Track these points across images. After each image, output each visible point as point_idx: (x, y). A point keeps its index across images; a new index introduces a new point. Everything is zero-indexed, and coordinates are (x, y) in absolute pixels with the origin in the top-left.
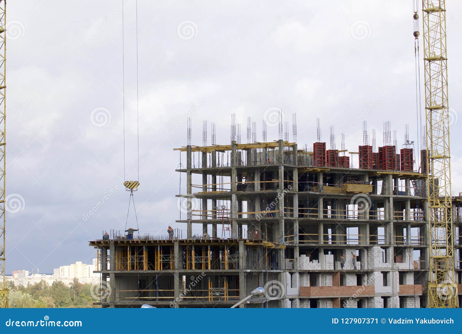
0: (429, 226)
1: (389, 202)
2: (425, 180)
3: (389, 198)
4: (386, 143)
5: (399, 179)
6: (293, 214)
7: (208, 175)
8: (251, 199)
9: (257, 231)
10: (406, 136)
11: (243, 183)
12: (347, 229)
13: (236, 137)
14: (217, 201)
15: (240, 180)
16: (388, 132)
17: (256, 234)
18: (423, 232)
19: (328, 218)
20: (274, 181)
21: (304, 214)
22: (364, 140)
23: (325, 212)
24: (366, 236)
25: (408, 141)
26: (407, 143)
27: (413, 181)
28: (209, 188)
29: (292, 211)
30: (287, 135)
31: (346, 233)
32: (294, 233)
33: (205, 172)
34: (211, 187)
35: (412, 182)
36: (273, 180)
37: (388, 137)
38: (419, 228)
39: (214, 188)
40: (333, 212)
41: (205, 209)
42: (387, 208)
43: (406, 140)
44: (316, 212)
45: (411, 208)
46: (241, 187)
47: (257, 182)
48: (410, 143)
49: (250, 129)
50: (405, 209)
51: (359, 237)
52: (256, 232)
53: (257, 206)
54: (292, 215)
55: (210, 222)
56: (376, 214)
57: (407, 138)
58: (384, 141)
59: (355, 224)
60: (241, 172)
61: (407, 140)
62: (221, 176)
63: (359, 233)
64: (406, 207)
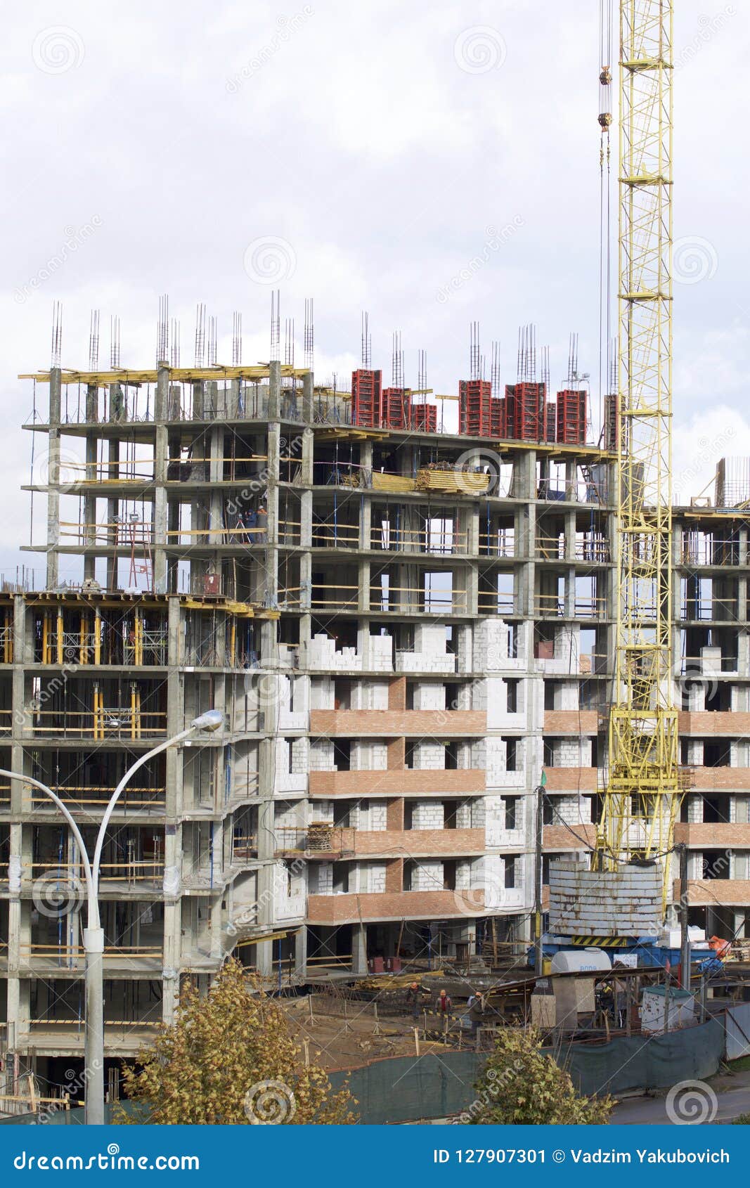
0: (616, 574)
1: (527, 516)
2: (611, 467)
3: (526, 505)
4: (524, 375)
5: (552, 462)
6: (299, 537)
7: (99, 441)
8: (202, 499)
9: (213, 575)
10: (572, 361)
11: (182, 462)
12: (427, 575)
13: (168, 351)
14: (120, 502)
15: (175, 453)
16: (529, 350)
17: (211, 582)
18: (604, 589)
19: (382, 549)
20: (258, 458)
21: (325, 538)
22: (473, 368)
23: (376, 535)
24: (470, 593)
25: (575, 373)
26: (574, 378)
27: (584, 467)
28: (101, 471)
29: (297, 529)
30: (290, 350)
31: (422, 586)
32: (301, 583)
33: (92, 434)
34: (106, 468)
35: (582, 469)
36: (253, 456)
37: (529, 362)
38: (595, 578)
39: (114, 472)
40: (393, 536)
41: (90, 520)
42: (522, 529)
43: (571, 370)
44: (355, 533)
45: (578, 530)
46: (177, 471)
47: (217, 459)
48: (580, 377)
49: (202, 332)
50: (563, 532)
51: (454, 595)
52: (212, 579)
53: (215, 516)
54: (297, 541)
55: (101, 553)
56: (495, 542)
57: (575, 366)
58: (520, 371)
59: (445, 564)
60: (179, 435)
61: (574, 370)
62: (130, 444)
63: (454, 587)
64: (566, 529)
